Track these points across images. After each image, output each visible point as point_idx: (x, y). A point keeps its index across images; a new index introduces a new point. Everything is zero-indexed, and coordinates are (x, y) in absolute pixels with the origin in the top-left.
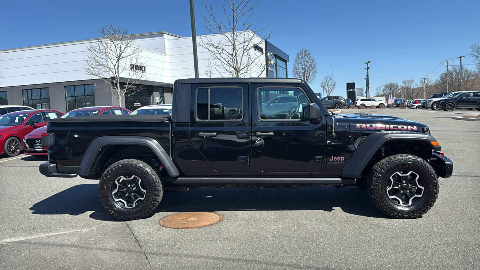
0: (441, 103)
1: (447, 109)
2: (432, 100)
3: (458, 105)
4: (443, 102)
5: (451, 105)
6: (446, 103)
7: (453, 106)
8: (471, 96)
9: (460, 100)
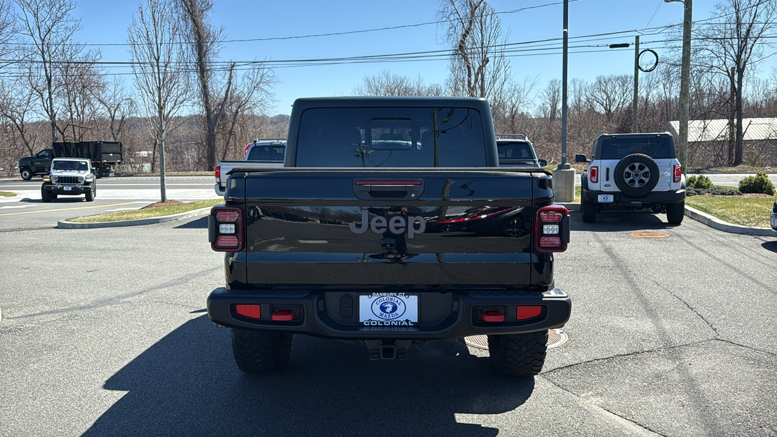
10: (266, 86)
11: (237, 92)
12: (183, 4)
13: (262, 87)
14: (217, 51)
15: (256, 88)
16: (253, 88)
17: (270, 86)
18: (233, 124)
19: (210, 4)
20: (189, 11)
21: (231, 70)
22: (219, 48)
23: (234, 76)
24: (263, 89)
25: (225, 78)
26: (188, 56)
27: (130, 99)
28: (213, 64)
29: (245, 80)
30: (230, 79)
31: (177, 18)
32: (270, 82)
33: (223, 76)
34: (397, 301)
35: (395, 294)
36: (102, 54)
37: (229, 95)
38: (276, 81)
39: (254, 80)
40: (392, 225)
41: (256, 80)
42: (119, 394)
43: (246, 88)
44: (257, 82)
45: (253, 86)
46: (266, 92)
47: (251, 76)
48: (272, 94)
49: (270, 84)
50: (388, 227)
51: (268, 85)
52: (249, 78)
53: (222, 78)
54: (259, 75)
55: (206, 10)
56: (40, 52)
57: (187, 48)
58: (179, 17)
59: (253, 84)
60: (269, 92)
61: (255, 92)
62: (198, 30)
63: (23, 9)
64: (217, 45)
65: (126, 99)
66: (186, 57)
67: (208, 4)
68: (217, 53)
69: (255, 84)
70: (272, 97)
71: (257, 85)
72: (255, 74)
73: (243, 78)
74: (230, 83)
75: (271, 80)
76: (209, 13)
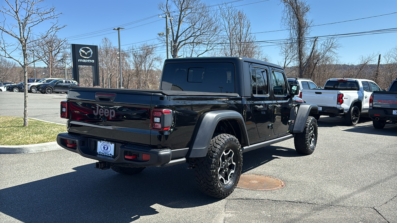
0: (42, 87)
1: (47, 92)
2: (30, 85)
3: (55, 89)
4: (43, 87)
5: (50, 89)
6: (45, 88)
7: (51, 90)
8: (64, 82)
9: (56, 85)
10: (334, 49)
11: (317, 53)
12: (293, 10)
13: (332, 50)
14: (309, 32)
15: (328, 51)
16: (326, 51)
17: (336, 49)
18: (314, 69)
19: (309, 8)
20: (295, 13)
21: (315, 42)
22: (310, 31)
23: (316, 45)
24: (332, 51)
25: (311, 46)
26: (293, 36)
27: (265, 58)
28: (306, 39)
29: (322, 47)
30: (314, 47)
31: (289, 17)
32: (336, 47)
33: (310, 45)
34: (108, 145)
35: (108, 142)
36: (256, 38)
37: (312, 55)
38: (340, 47)
39: (327, 46)
40: (105, 113)
41: (328, 46)
42: (75, 171)
43: (322, 50)
44: (329, 47)
45: (326, 49)
46: (333, 52)
47: (326, 44)
48: (336, 53)
49: (336, 48)
50: (104, 113)
51: (335, 48)
52: (324, 45)
53: (310, 46)
54: (331, 44)
55: (306, 12)
56: (229, 39)
57: (293, 32)
58: (290, 17)
59: (327, 48)
60: (335, 53)
61: (327, 53)
62: (299, 22)
63: (224, 20)
64: (309, 29)
65: (264, 59)
66: (292, 37)
67: (307, 9)
68: (309, 33)
69: (328, 48)
70: (337, 55)
71: (329, 49)
72: (328, 43)
73: (321, 46)
74: (313, 49)
75: (337, 46)
76: (307, 14)
